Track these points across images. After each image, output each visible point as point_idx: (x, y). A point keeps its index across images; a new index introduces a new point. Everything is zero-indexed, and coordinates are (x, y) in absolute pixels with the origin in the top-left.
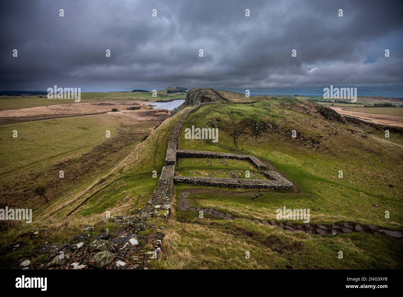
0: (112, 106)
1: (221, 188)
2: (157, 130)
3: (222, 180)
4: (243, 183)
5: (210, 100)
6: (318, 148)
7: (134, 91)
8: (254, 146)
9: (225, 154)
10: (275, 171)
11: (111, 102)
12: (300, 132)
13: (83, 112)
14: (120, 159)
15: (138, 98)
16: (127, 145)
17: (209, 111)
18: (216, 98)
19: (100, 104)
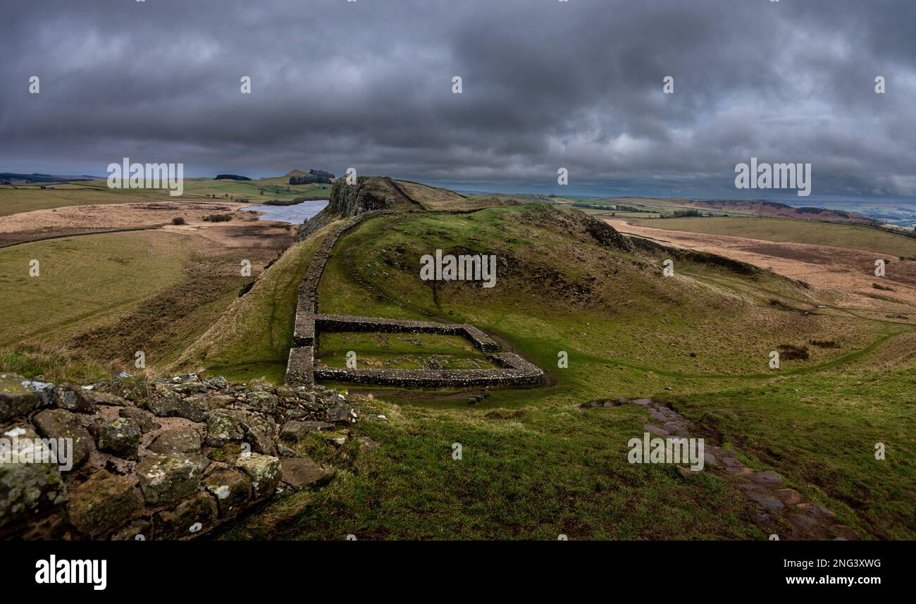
0: (173, 212)
1: (410, 389)
2: (272, 270)
3: (410, 374)
4: (452, 377)
5: (382, 203)
6: (588, 301)
7: (220, 177)
8: (474, 304)
9: (416, 324)
10: (512, 352)
11: (171, 202)
12: (558, 273)
13: (117, 225)
14: (194, 332)
15: (227, 195)
16: (205, 303)
17: (382, 231)
18: (395, 199)
19: (150, 208)
